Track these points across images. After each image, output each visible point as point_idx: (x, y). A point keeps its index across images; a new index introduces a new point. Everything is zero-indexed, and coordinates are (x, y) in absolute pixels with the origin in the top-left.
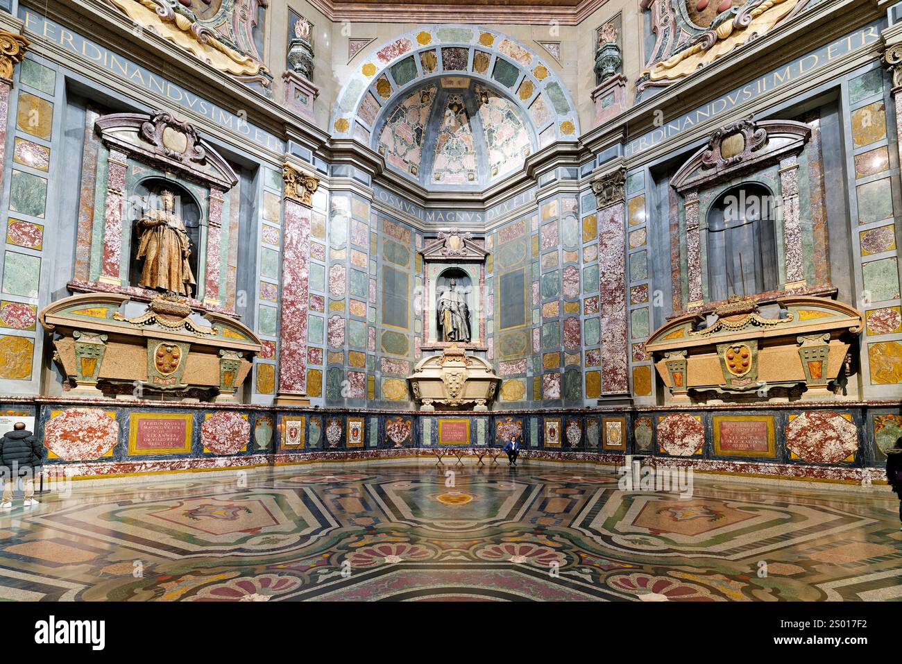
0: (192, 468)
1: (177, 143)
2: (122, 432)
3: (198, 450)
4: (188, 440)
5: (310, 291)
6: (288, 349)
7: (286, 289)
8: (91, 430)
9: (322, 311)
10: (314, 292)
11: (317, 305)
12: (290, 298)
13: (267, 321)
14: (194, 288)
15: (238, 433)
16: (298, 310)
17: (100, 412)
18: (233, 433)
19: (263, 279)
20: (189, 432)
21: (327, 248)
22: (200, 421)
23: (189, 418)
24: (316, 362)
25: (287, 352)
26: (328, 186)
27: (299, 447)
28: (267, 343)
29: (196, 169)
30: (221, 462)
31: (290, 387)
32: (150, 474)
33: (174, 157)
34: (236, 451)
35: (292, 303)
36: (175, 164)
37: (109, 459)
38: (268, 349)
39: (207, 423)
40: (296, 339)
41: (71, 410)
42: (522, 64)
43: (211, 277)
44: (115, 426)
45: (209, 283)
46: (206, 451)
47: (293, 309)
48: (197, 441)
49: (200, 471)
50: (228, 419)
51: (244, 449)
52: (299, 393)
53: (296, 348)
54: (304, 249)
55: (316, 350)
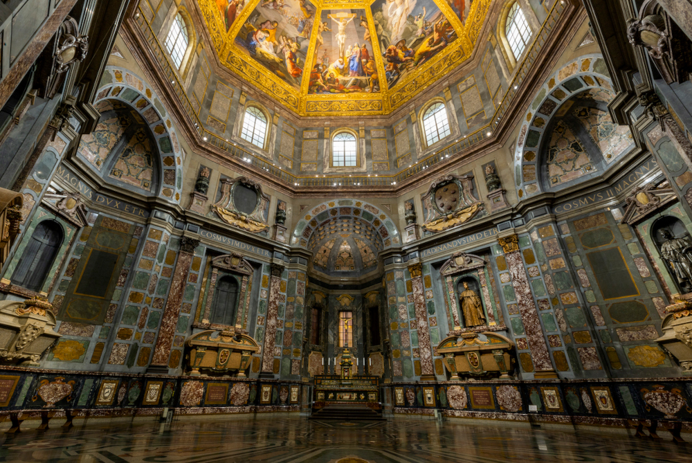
0: (497, 419)
1: (460, 261)
2: (468, 396)
3: (498, 408)
4: (492, 401)
5: (536, 299)
6: (532, 340)
7: (520, 304)
8: (459, 395)
9: (550, 308)
10: (540, 298)
11: (544, 306)
12: (524, 308)
13: (517, 327)
14: (485, 320)
15: (514, 398)
16: (530, 314)
17: (459, 387)
18: (512, 398)
19: (508, 303)
20: (492, 397)
21: (539, 266)
22: (495, 391)
23: (490, 389)
24: (557, 344)
25: (532, 343)
26: (526, 230)
27: (560, 411)
28: (521, 340)
29: (470, 266)
30: (510, 416)
31: (541, 366)
32: (481, 418)
33: (461, 268)
34: (517, 410)
35: (526, 311)
36: (462, 270)
37: (466, 410)
38: (522, 343)
39: (498, 391)
40: (535, 333)
41: (452, 387)
42: (576, 73)
43: (489, 312)
44: (465, 393)
45: (489, 315)
46: (502, 408)
47: (527, 315)
48: (496, 402)
49: (501, 420)
50: (507, 389)
51: (521, 409)
52: (548, 369)
53: (536, 339)
54: (522, 276)
55: (553, 337)
